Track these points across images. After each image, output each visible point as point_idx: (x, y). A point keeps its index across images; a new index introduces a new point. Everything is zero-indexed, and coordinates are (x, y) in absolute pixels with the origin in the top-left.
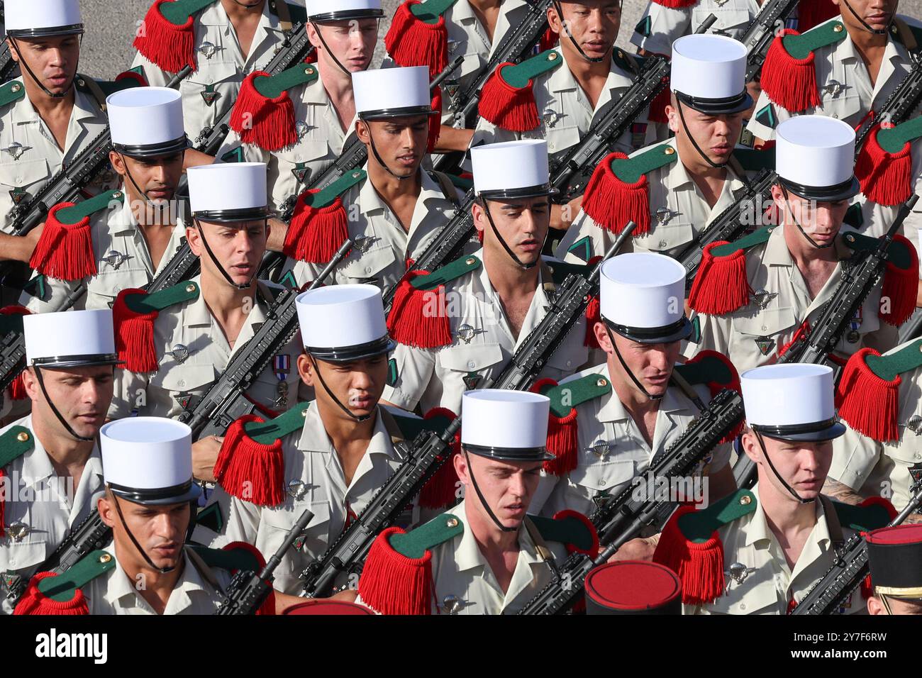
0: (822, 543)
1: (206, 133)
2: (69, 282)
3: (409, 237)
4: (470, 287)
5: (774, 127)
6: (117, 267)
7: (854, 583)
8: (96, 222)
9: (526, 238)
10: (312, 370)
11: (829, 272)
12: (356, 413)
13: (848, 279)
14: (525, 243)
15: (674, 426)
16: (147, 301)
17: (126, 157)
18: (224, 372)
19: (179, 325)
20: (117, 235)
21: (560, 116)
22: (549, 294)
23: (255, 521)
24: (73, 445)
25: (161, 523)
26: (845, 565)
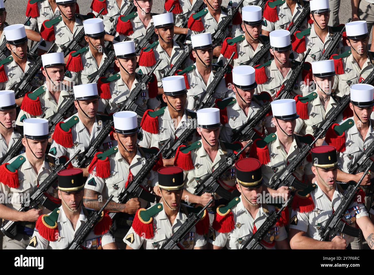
0: (295, 147)
1: (112, 30)
2: (76, 72)
3: (171, 59)
4: (193, 73)
5: (266, 26)
6: (88, 67)
7: (305, 157)
8: (82, 56)
9: (207, 59)
10: (166, 98)
11: (288, 71)
12: (178, 110)
13: (294, 73)
14: (207, 60)
15: (254, 111)
16: (108, 80)
17: (89, 38)
18: (129, 97)
19: (116, 86)
20: (88, 59)
21: (209, 26)
22: (214, 73)
23: (151, 138)
24: (89, 120)
25: (129, 139)
26: (302, 152)
